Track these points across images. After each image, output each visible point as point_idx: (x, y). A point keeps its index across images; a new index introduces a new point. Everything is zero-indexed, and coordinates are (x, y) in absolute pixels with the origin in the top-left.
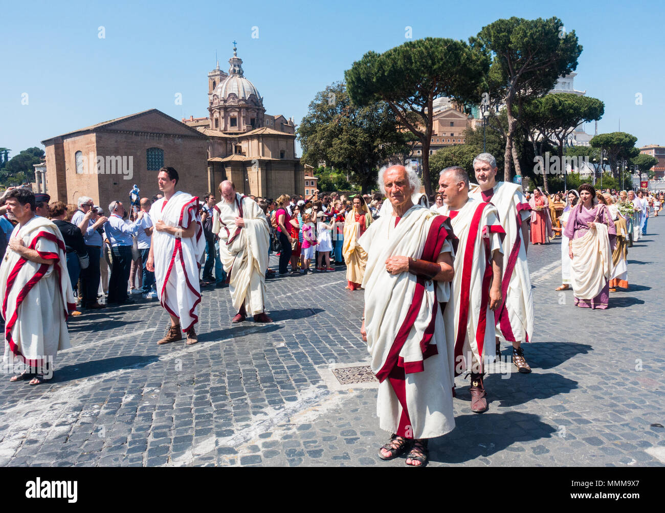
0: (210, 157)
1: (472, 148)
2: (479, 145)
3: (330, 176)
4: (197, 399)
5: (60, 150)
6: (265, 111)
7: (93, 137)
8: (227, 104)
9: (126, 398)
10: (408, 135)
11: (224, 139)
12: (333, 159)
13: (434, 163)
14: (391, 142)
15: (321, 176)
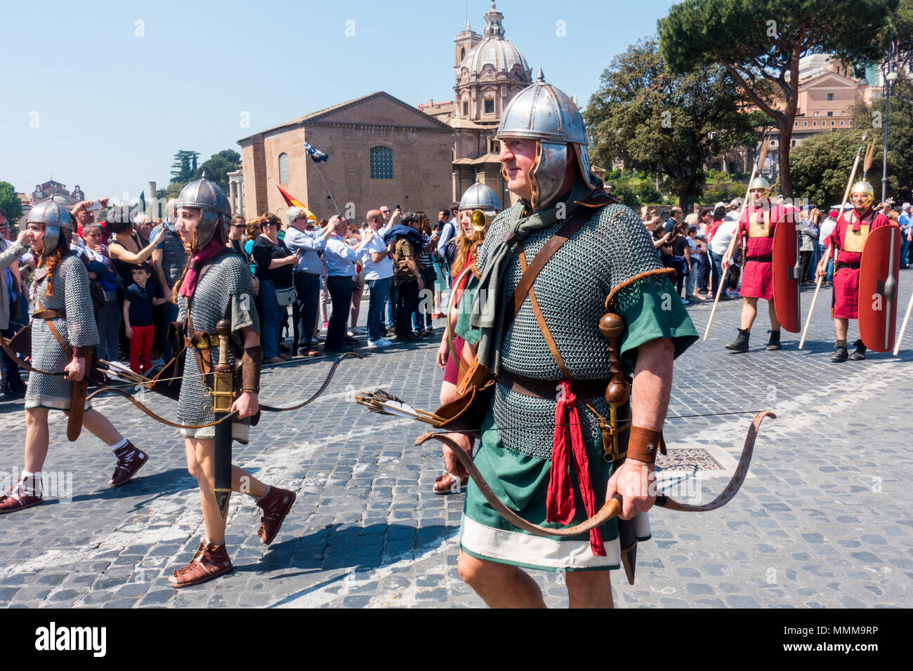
0: (455, 157)
3: (630, 183)
5: (260, 152)
7: (301, 133)
8: (481, 81)
9: (358, 467)
10: (756, 116)
11: (477, 132)
12: (635, 157)
13: (799, 160)
14: (729, 128)
15: (615, 183)
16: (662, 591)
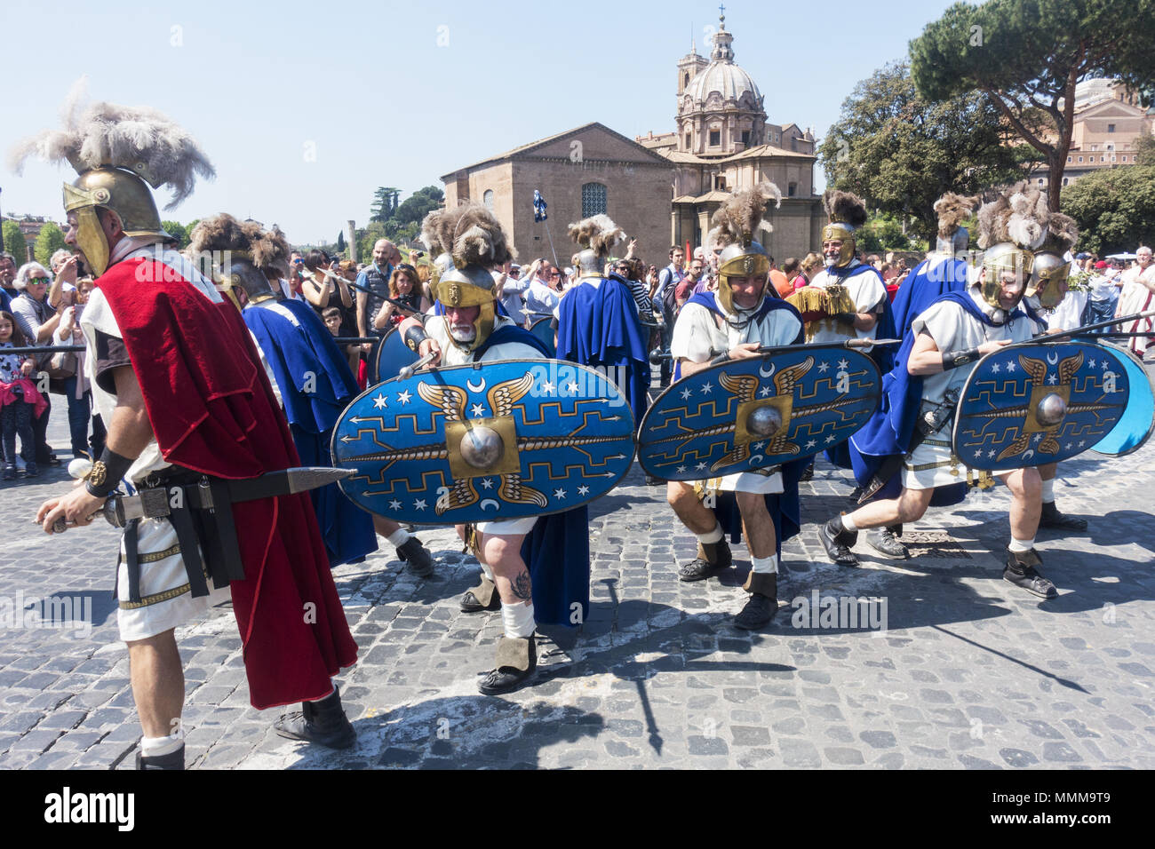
0: (675, 195)
1: (1150, 171)
3: (872, 225)
4: (653, 551)
5: (465, 189)
6: (766, 118)
7: (508, 168)
8: (706, 110)
11: (700, 167)
12: (879, 196)
13: (1071, 201)
14: (989, 163)
16: (892, 697)
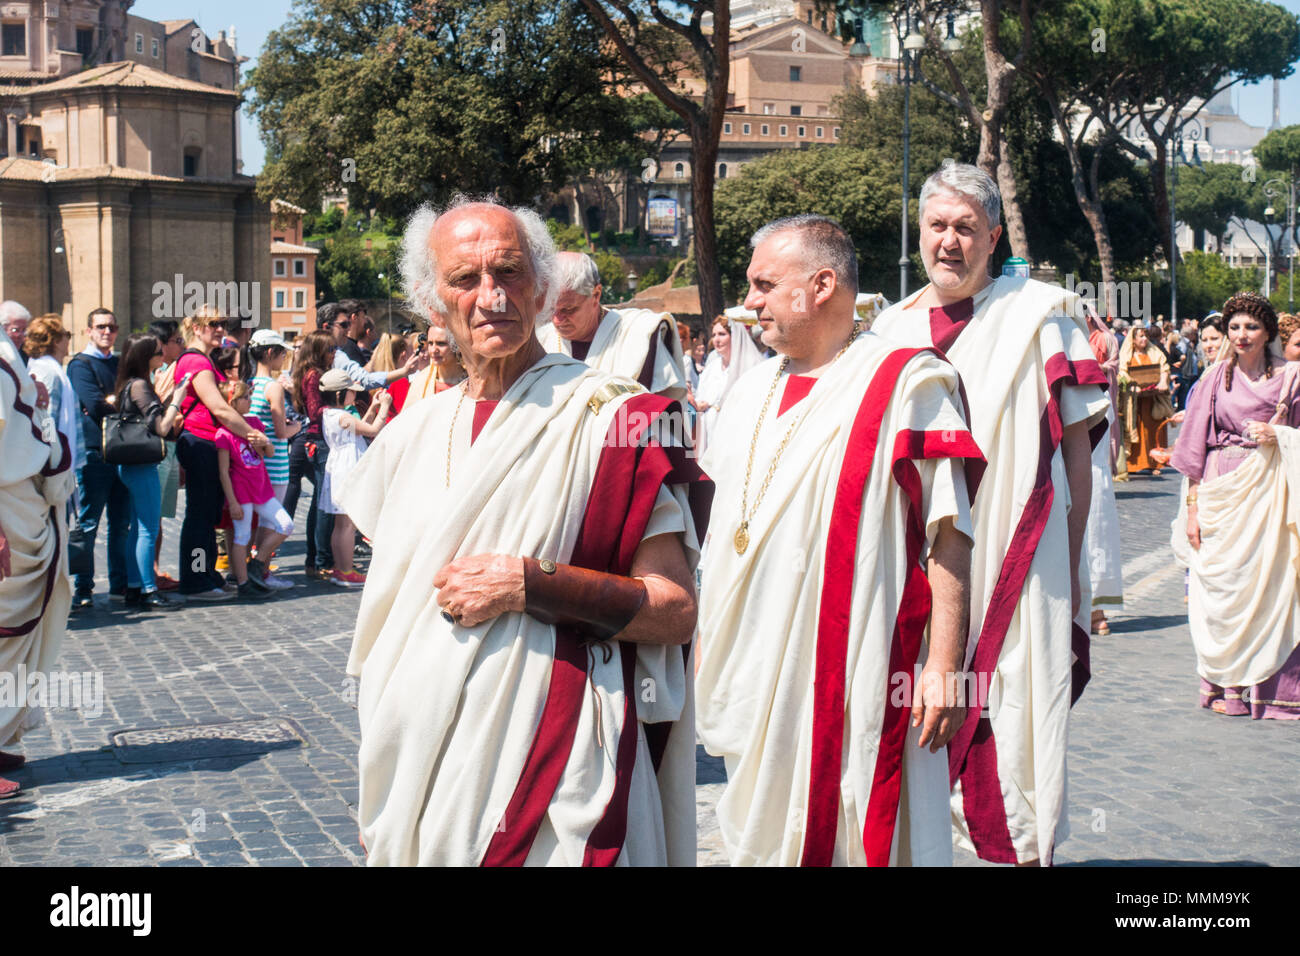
1: (863, 157)
2: (886, 150)
3: (364, 244)
10: (641, 106)
12: (374, 185)
13: (733, 209)
14: (586, 129)
15: (329, 242)
